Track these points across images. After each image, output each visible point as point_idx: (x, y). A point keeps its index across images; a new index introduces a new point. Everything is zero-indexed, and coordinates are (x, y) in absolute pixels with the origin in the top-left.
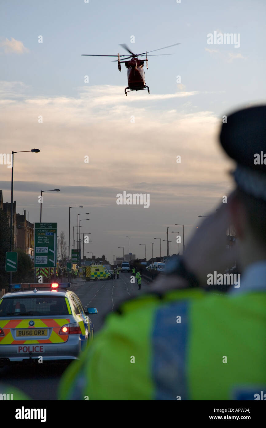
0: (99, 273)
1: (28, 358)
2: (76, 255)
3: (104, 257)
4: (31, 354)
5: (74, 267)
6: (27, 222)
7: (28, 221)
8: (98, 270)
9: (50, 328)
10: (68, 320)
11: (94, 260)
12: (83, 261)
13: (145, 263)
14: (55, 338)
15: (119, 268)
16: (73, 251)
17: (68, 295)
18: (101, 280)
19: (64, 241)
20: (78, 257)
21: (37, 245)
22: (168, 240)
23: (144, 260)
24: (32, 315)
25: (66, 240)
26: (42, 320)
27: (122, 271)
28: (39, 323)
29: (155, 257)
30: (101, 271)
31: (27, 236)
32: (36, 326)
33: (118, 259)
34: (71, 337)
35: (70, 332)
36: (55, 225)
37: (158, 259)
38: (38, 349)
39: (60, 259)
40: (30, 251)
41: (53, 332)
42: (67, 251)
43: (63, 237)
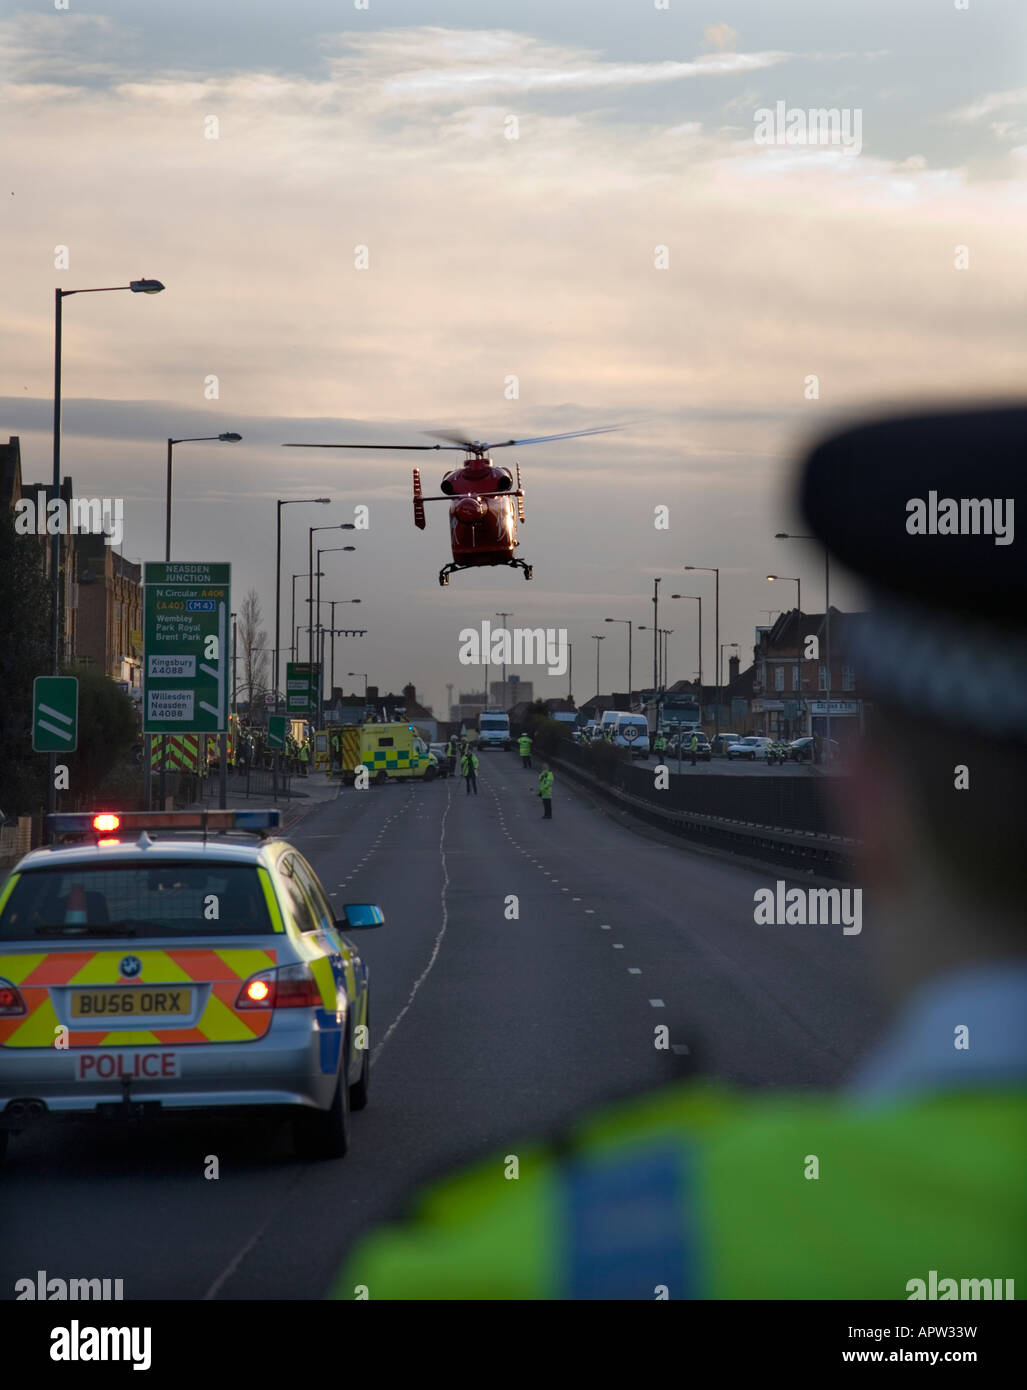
0: (391, 754)
1: (117, 1098)
2: (304, 685)
3: (410, 690)
4: (126, 1084)
5: (297, 730)
6: (117, 559)
7: (120, 554)
8: (387, 742)
9: (201, 987)
10: (272, 955)
11: (375, 704)
12: (329, 705)
13: (571, 717)
14: (220, 1025)
15: (470, 735)
16: (294, 670)
17: (272, 856)
18: (401, 780)
19: (258, 629)
20: (314, 693)
21: (154, 647)
22: (658, 628)
23: (567, 704)
24: (132, 935)
25: (266, 625)
26: (172, 953)
27: (481, 745)
28: (159, 967)
29: (606, 692)
30: (400, 744)
31: (116, 611)
32: (147, 976)
33: (464, 699)
34: (282, 1018)
35: (275, 1000)
36: (221, 573)
37: (621, 702)
38: (154, 1066)
39: (242, 698)
40: (127, 671)
41: (212, 1000)
42: (269, 669)
43: (252, 617)
